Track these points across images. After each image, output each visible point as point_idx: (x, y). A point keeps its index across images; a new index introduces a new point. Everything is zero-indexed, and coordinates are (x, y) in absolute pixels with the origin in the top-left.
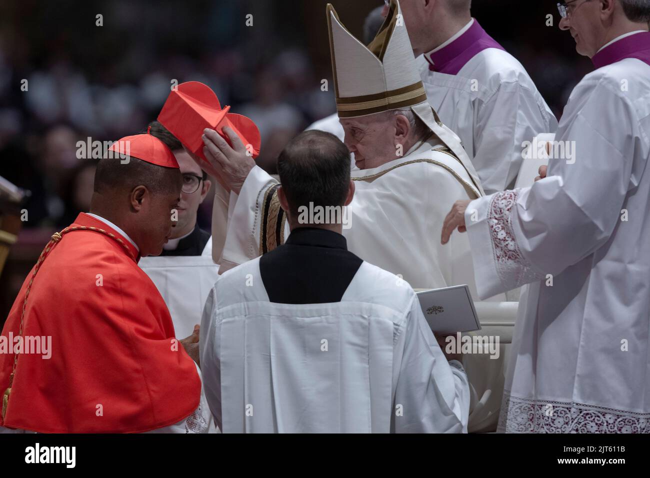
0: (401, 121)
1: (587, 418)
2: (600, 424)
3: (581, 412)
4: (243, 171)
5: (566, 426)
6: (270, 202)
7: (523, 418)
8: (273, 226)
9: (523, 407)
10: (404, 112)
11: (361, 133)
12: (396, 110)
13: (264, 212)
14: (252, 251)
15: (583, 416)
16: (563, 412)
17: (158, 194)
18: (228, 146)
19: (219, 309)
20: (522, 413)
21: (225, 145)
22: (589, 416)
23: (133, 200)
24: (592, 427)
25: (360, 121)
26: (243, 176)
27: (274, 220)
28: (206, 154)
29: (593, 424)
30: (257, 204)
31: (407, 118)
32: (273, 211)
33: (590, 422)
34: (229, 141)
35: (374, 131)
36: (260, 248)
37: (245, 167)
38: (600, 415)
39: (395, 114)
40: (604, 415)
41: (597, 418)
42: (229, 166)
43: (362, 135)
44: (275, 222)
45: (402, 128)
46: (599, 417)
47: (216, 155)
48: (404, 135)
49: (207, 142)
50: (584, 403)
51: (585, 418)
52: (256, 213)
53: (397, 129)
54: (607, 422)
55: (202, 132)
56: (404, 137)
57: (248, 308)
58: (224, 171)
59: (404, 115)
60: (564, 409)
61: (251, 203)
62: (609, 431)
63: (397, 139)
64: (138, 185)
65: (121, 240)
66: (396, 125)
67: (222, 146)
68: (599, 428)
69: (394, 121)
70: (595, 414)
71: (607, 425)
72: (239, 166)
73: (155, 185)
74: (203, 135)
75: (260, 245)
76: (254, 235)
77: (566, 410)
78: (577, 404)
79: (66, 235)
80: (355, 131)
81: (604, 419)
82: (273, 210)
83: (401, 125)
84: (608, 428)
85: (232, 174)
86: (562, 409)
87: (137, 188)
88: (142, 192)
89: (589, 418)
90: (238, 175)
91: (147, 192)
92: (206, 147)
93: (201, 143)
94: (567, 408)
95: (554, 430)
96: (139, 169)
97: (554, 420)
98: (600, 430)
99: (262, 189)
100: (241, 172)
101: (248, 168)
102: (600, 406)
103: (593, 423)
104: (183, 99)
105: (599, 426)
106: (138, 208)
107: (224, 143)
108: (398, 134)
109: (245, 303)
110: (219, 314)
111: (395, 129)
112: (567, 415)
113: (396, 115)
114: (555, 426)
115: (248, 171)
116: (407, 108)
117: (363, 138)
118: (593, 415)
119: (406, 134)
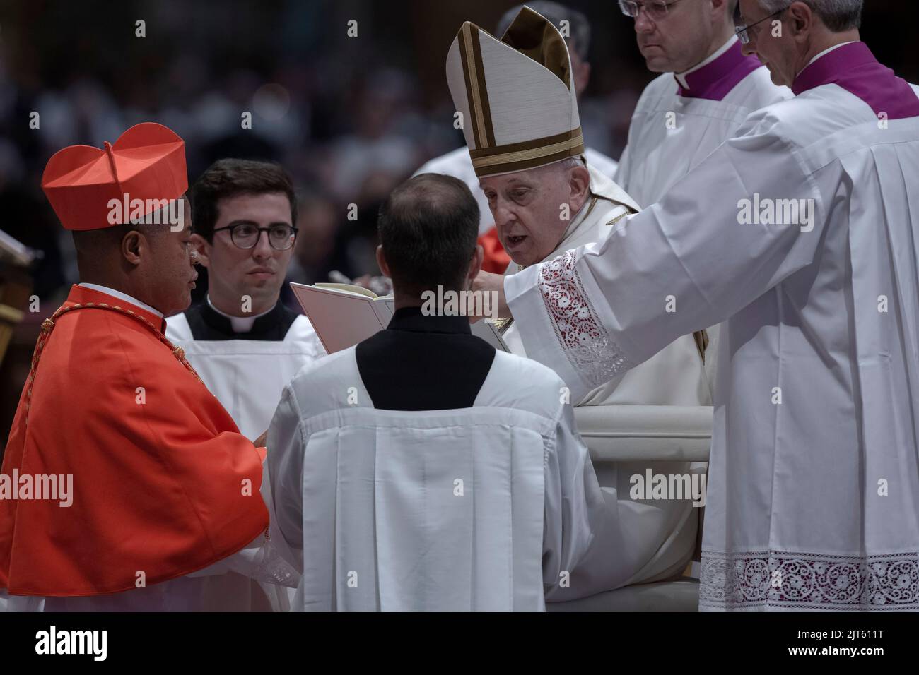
0: (576, 175)
1: (790, 570)
2: (807, 577)
3: (781, 563)
5: (764, 583)
7: (720, 579)
9: (719, 564)
15: (784, 568)
16: (760, 565)
20: (718, 572)
22: (793, 567)
23: (126, 253)
24: (797, 581)
29: (798, 578)
33: (794, 576)
38: (806, 564)
40: (811, 564)
41: (803, 569)
46: (805, 567)
50: (784, 551)
51: (787, 570)
54: (816, 573)
57: (344, 417)
60: (761, 561)
62: (819, 585)
63: (572, 200)
68: (805, 583)
69: (570, 175)
70: (799, 563)
71: (816, 578)
77: (763, 561)
78: (776, 553)
81: (811, 569)
83: (576, 180)
84: (817, 581)
86: (758, 561)
88: (136, 237)
89: (792, 569)
91: (142, 236)
94: (764, 560)
95: (752, 591)
97: (751, 577)
98: (807, 584)
102: (805, 552)
103: (798, 576)
105: (805, 580)
106: (136, 261)
109: (340, 410)
111: (570, 187)
112: (764, 569)
113: (573, 166)
114: (752, 585)
118: (797, 565)
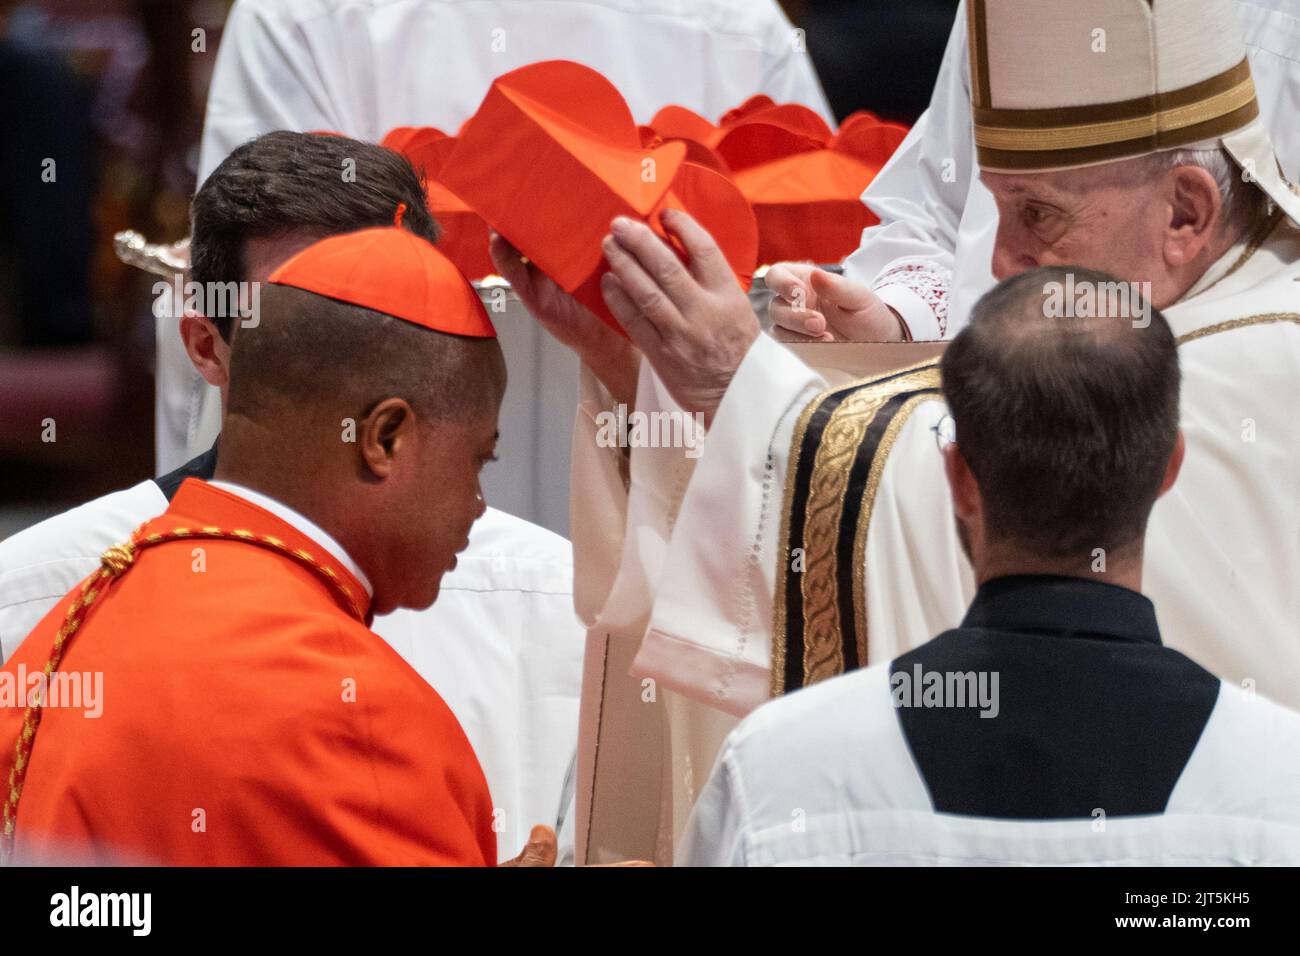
0: (1190, 183)
4: (727, 353)
6: (814, 454)
8: (828, 531)
10: (1199, 157)
11: (1059, 218)
12: (1176, 151)
13: (792, 483)
14: (748, 604)
17: (443, 423)
18: (685, 275)
19: (757, 829)
21: (676, 273)
23: (370, 445)
25: (1060, 183)
26: (726, 369)
27: (829, 512)
28: (609, 296)
30: (770, 457)
31: (1209, 170)
32: (827, 485)
34: (687, 257)
35: (1105, 214)
36: (777, 596)
37: (732, 339)
39: (1175, 162)
42: (687, 337)
43: (1061, 226)
44: (835, 516)
45: (1191, 206)
47: (645, 302)
48: (1199, 226)
49: (620, 259)
52: (766, 486)
53: (1174, 206)
55: (605, 227)
56: (1197, 232)
57: (862, 831)
58: (666, 350)
59: (1202, 166)
61: (752, 456)
63: (1174, 239)
64: (385, 398)
65: (331, 572)
66: (1173, 197)
67: (665, 275)
69: (1170, 184)
72: (717, 337)
73: (436, 394)
74: (608, 239)
75: (778, 587)
76: (760, 555)
79: (149, 554)
80: (1037, 213)
82: (825, 479)
83: (1189, 195)
85: (693, 362)
87: (382, 407)
88: (399, 415)
90: (711, 363)
91: (412, 416)
92: (610, 274)
93: (595, 263)
96: (387, 345)
99: (788, 410)
100: (721, 355)
101: (741, 341)
104: (529, 119)
106: (383, 468)
107: (673, 265)
108: (1177, 224)
109: (851, 813)
110: (759, 846)
111: (1170, 210)
113: (1179, 165)
115: (741, 353)
116: (1210, 144)
117: (1064, 233)
119: (1205, 225)
